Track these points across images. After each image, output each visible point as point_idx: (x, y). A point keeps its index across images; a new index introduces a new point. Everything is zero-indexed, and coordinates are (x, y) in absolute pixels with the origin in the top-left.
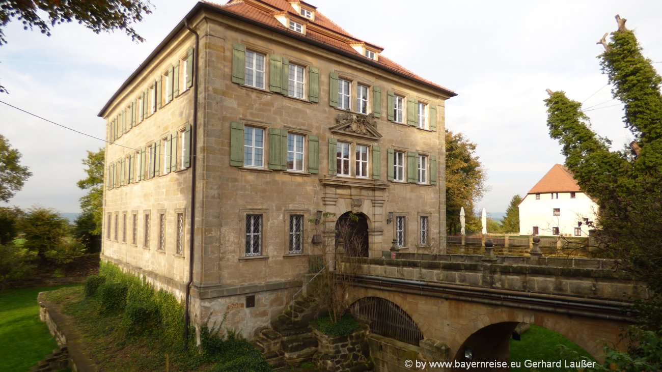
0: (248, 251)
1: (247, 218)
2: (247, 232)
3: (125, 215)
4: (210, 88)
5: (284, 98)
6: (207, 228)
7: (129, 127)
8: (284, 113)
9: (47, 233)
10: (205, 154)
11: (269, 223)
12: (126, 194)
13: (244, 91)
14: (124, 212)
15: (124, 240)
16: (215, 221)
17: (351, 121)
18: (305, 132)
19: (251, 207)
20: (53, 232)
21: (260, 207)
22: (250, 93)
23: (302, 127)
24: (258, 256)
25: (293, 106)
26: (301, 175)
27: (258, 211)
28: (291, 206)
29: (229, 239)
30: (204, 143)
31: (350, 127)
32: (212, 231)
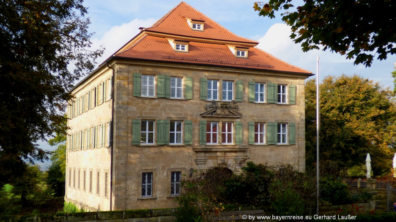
0: (143, 194)
1: (143, 175)
2: (143, 183)
3: (79, 171)
4: (120, 102)
5: (167, 100)
6: (118, 182)
7: (81, 112)
8: (167, 109)
9: (28, 181)
10: (117, 140)
11: (157, 178)
12: (80, 157)
13: (141, 100)
14: (78, 168)
15: (79, 187)
16: (123, 177)
17: (217, 108)
18: (182, 119)
19: (145, 168)
20: (32, 181)
21: (151, 168)
22: (145, 101)
23: (180, 116)
24: (149, 197)
25: (173, 104)
26: (179, 146)
27: (150, 170)
28: (172, 166)
29: (131, 187)
30: (116, 134)
31: (216, 112)
32: (121, 183)
